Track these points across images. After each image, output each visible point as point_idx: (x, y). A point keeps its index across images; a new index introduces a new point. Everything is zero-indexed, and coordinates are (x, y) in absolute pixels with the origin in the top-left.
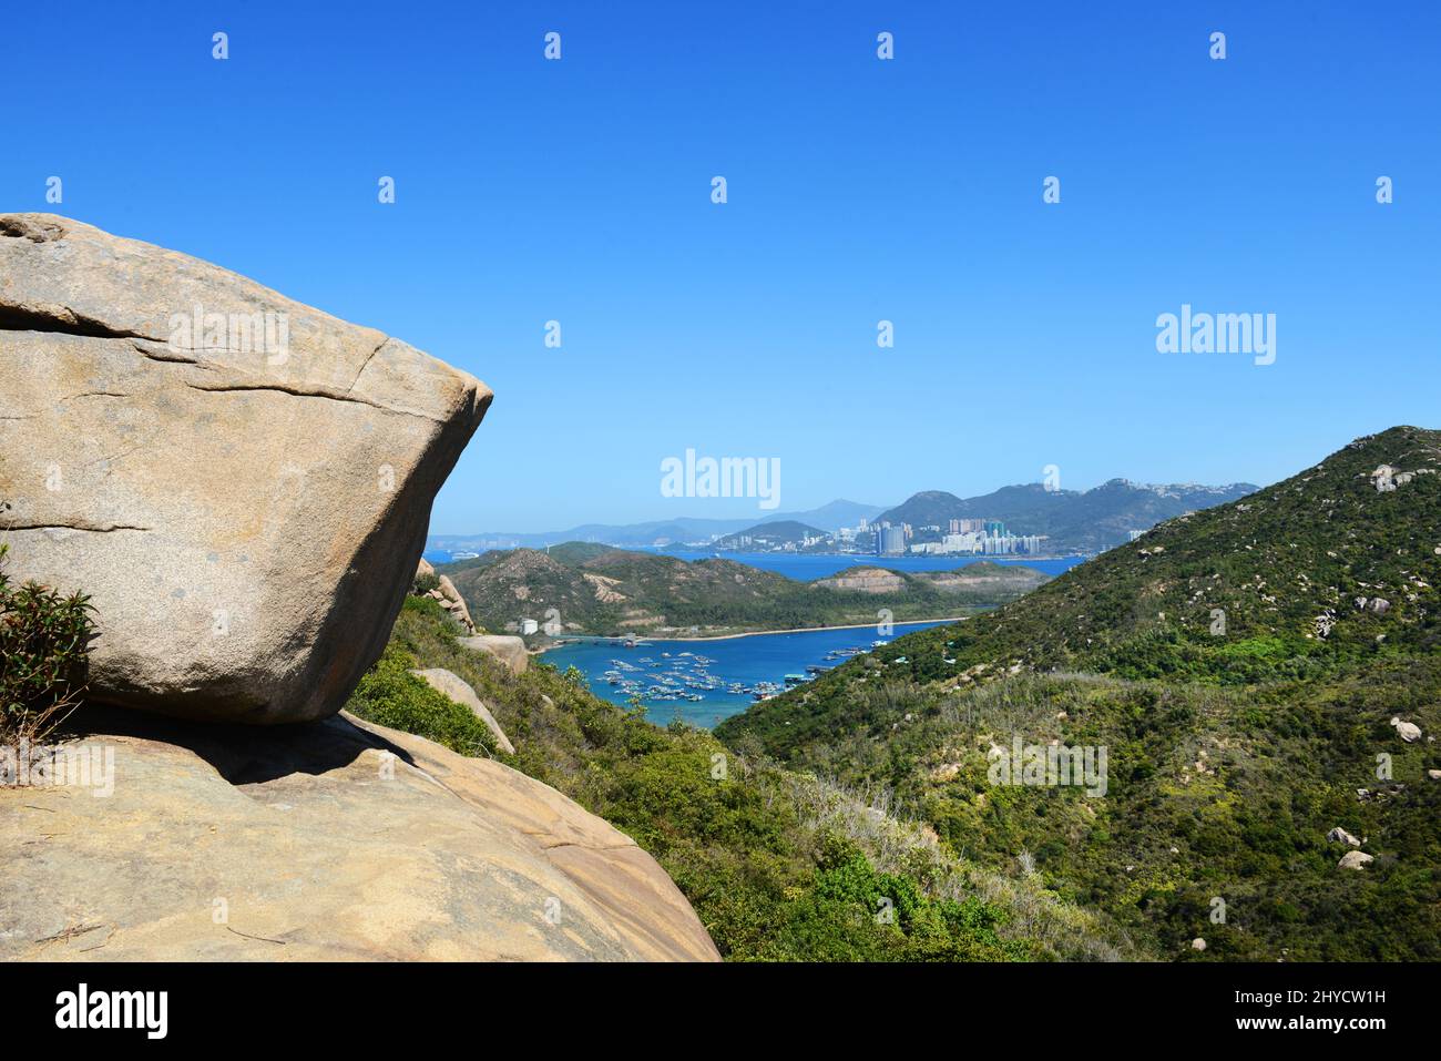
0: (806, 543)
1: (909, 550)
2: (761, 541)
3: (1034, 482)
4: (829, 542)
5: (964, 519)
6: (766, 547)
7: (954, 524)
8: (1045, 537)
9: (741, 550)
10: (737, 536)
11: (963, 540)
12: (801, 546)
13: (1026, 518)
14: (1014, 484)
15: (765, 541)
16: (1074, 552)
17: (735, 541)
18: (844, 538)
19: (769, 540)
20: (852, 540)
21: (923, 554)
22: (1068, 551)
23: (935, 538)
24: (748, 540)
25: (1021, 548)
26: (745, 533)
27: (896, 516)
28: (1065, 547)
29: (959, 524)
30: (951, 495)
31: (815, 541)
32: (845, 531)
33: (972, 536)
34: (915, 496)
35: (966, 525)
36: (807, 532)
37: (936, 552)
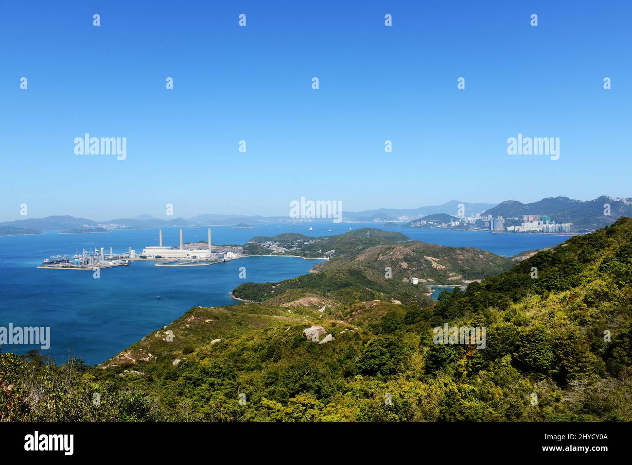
0: (453, 225)
1: (506, 229)
2: (431, 223)
3: (558, 196)
4: (465, 224)
5: (530, 214)
6: (433, 225)
7: (525, 217)
8: (571, 224)
9: (421, 227)
10: (419, 220)
11: (531, 225)
12: (449, 226)
13: (560, 214)
14: (549, 197)
15: (432, 223)
16: (587, 231)
17: (418, 223)
18: (470, 222)
19: (434, 222)
20: (474, 223)
21: (513, 231)
22: (584, 231)
23: (518, 223)
24: (425, 222)
25: (561, 229)
26: (422, 219)
27: (495, 211)
28: (582, 229)
29: (528, 217)
30: (520, 202)
31: (457, 223)
32: (470, 219)
33: (536, 223)
34: (503, 203)
35: (531, 218)
36: (452, 219)
37: (520, 231)
